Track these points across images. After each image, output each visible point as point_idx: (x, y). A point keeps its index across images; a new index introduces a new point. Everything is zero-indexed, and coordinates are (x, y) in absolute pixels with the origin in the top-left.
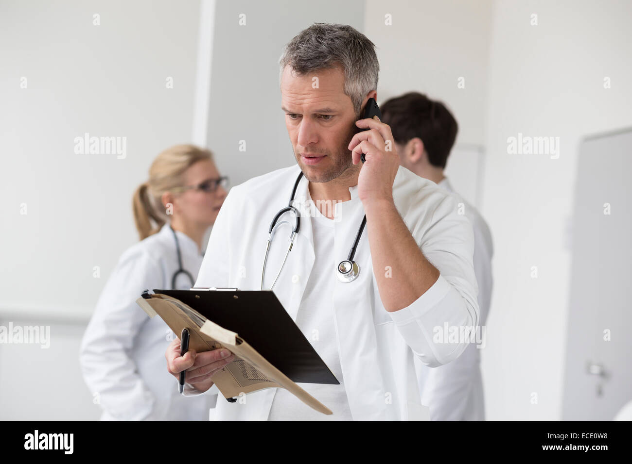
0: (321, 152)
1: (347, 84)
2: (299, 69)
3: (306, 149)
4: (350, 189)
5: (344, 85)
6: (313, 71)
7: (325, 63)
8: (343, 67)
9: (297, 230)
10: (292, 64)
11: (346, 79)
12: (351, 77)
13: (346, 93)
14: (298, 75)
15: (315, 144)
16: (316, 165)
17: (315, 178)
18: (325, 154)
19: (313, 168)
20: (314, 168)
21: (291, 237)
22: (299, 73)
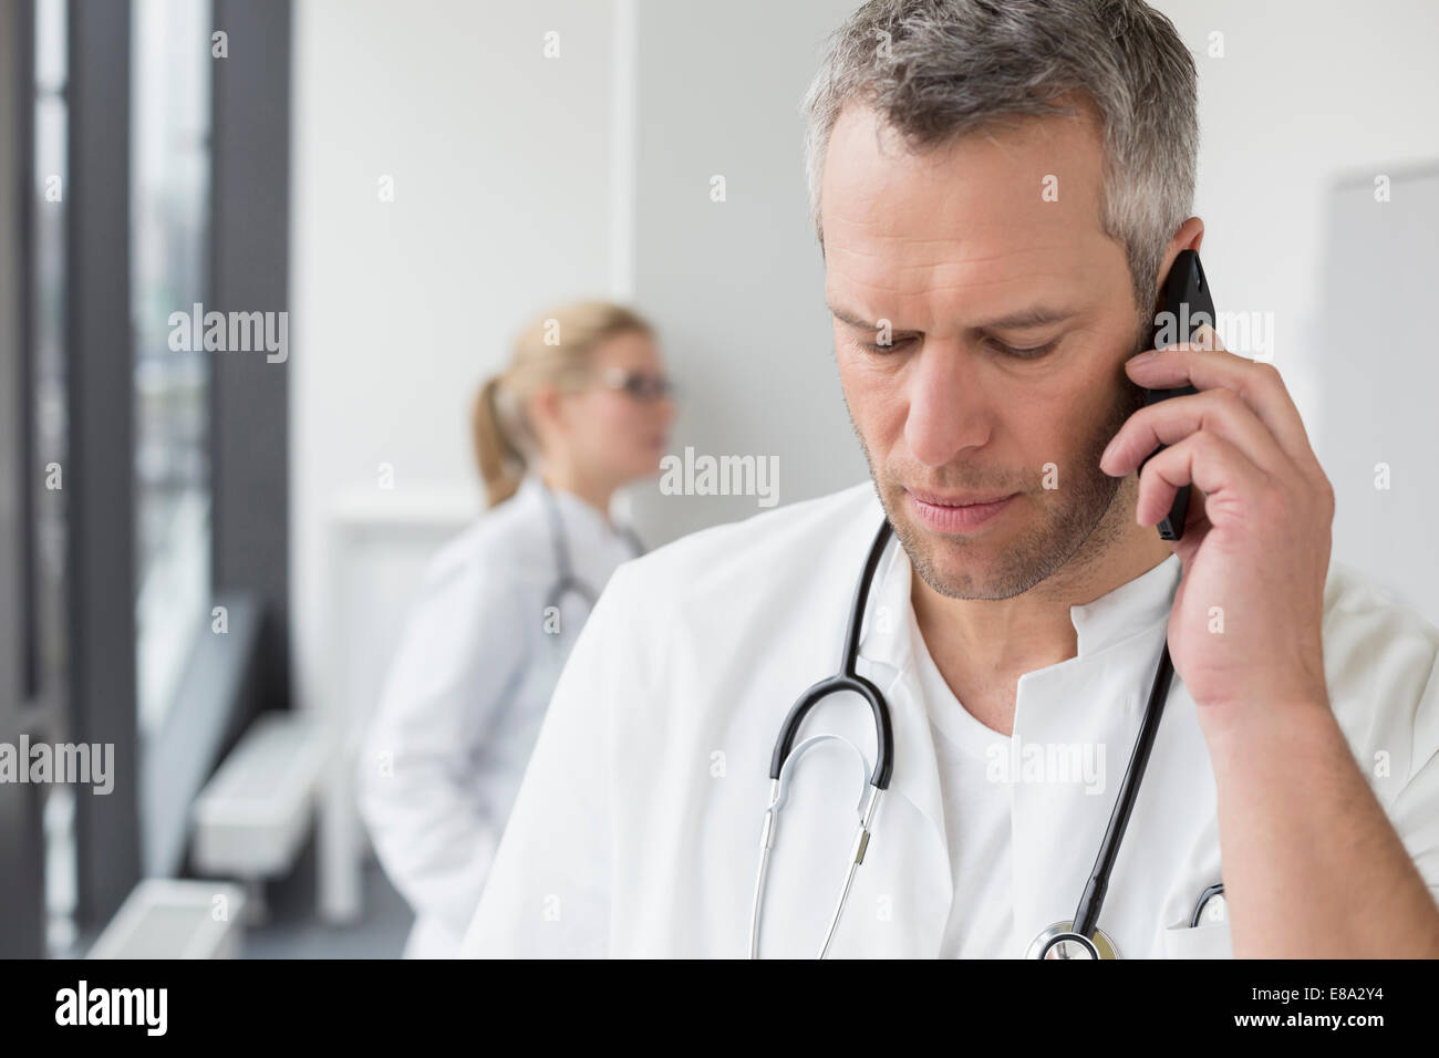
0: (1003, 484)
1: (1113, 192)
2: (915, 118)
3: (940, 473)
4: (1076, 615)
5: (1101, 197)
6: (975, 127)
7: (1030, 94)
8: (1100, 115)
9: (883, 780)
10: (887, 98)
11: (1109, 168)
12: (1127, 156)
13: (1108, 231)
14: (912, 148)
15: (978, 449)
16: (971, 534)
17: (968, 580)
18: (1015, 490)
19: (961, 545)
20: (964, 544)
21: (861, 807)
22: (913, 138)
